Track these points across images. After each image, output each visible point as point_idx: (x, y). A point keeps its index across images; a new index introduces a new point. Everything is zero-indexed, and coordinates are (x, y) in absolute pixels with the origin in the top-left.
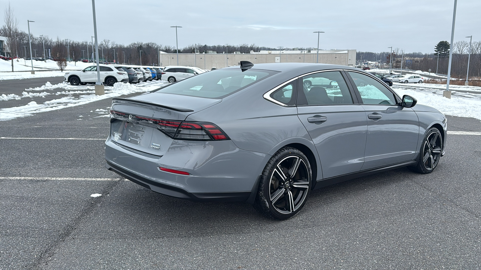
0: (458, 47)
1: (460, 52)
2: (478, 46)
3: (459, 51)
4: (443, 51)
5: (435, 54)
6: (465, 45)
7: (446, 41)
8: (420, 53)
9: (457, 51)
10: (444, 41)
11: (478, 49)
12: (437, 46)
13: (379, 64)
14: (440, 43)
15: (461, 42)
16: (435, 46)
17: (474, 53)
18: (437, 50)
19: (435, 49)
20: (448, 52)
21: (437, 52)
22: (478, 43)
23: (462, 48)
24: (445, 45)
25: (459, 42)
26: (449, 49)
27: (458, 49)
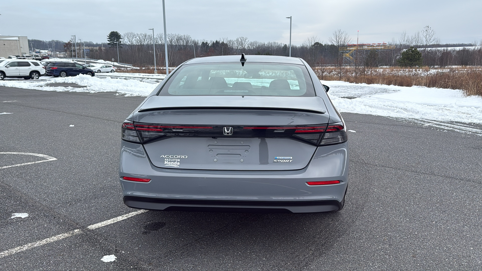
0: (128, 38)
1: (131, 42)
2: (144, 38)
3: (129, 41)
4: (115, 41)
5: (108, 43)
6: (134, 36)
7: (116, 31)
8: (91, 42)
9: (128, 41)
10: (115, 31)
11: (144, 40)
12: (109, 36)
13: (52, 53)
14: (111, 33)
15: (130, 33)
16: (108, 36)
17: (142, 44)
18: (109, 40)
19: (107, 38)
20: (119, 42)
21: (110, 42)
22: (144, 35)
23: (131, 38)
24: (116, 35)
25: (128, 33)
26: (120, 39)
27: (128, 40)
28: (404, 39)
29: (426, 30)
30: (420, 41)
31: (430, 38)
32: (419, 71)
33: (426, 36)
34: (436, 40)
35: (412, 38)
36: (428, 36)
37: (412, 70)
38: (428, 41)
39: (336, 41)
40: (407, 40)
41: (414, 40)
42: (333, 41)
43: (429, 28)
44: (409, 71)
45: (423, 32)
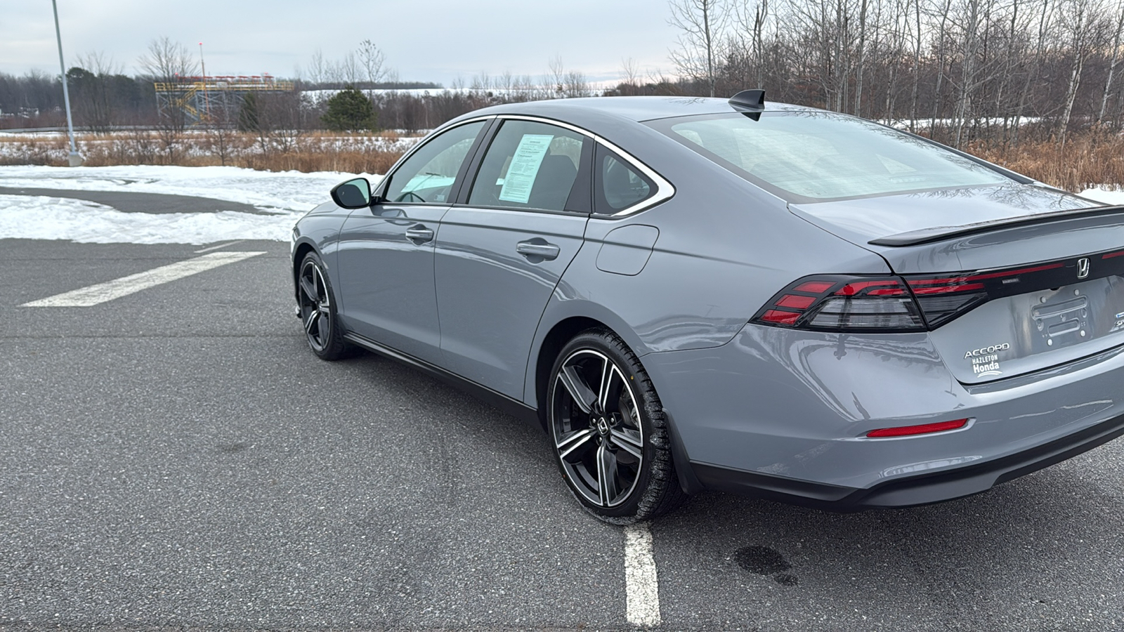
28: (320, 67)
29: (367, 50)
30: (357, 75)
31: (377, 68)
32: (377, 140)
33: (368, 62)
34: (389, 73)
35: (338, 65)
36: (371, 64)
37: (362, 139)
38: (374, 74)
39: (160, 66)
40: (326, 71)
41: (344, 71)
42: (151, 67)
43: (372, 45)
44: (356, 142)
45: (360, 53)
